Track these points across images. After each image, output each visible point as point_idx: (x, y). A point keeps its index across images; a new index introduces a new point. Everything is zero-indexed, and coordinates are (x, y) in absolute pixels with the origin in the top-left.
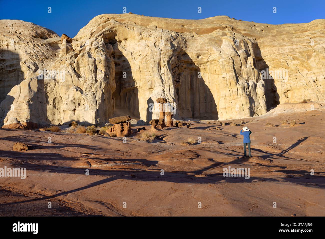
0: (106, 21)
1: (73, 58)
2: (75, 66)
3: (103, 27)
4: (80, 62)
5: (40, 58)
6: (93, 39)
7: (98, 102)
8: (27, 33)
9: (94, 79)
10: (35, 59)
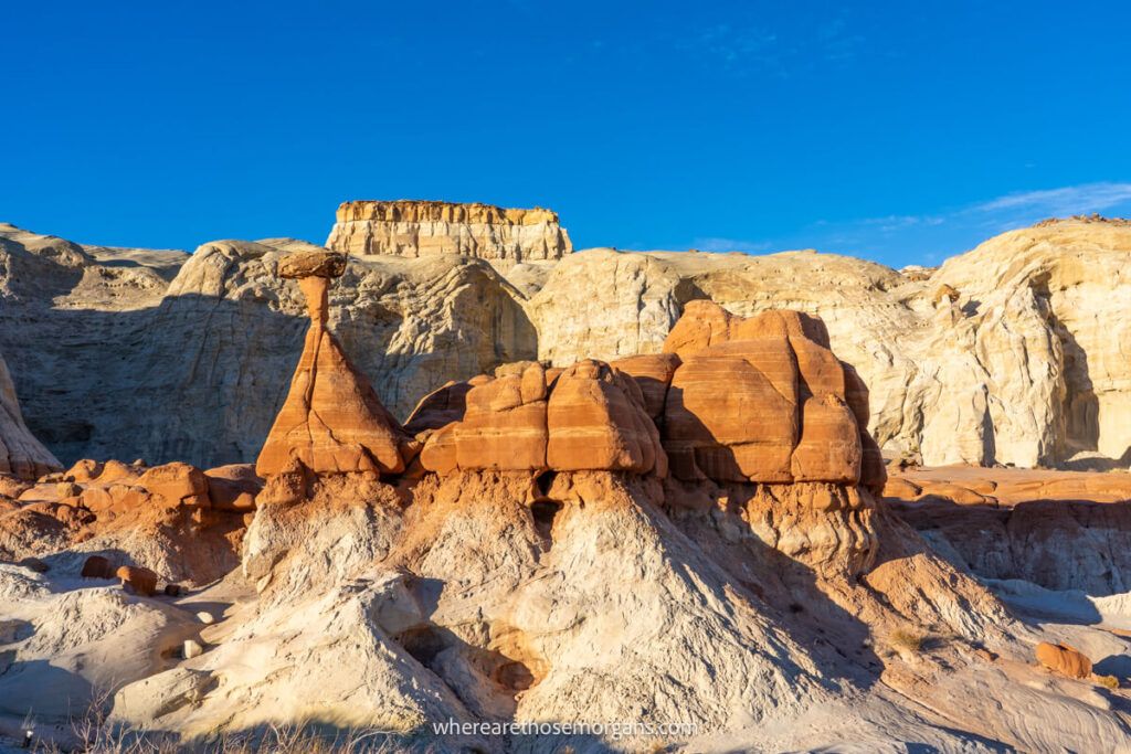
0: (1030, 247)
1: (971, 333)
2: (978, 351)
3: (1027, 261)
4: (987, 342)
5: (891, 334)
6: (1008, 289)
7: (1039, 426)
8: (852, 281)
9: (1026, 378)
10: (882, 338)
